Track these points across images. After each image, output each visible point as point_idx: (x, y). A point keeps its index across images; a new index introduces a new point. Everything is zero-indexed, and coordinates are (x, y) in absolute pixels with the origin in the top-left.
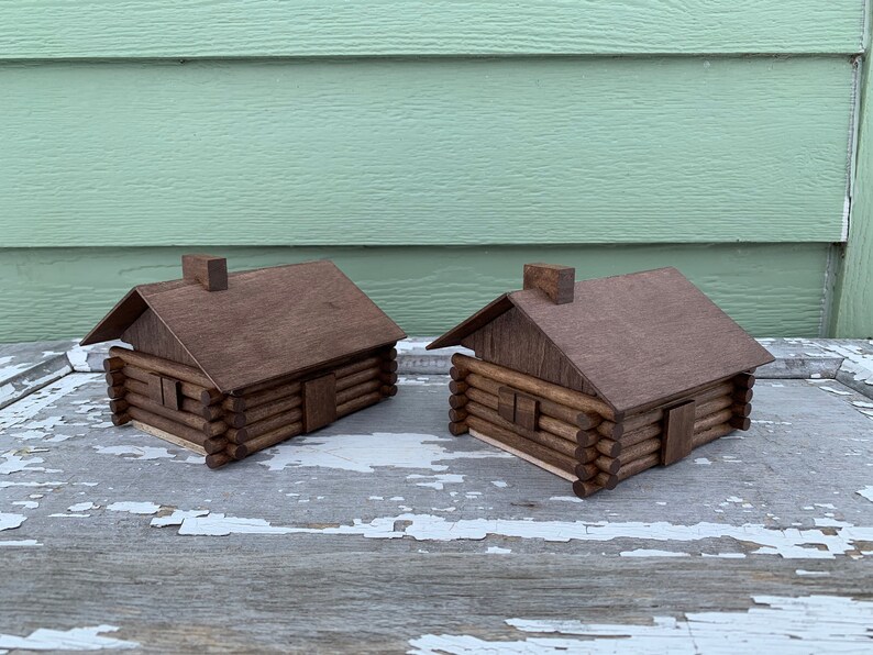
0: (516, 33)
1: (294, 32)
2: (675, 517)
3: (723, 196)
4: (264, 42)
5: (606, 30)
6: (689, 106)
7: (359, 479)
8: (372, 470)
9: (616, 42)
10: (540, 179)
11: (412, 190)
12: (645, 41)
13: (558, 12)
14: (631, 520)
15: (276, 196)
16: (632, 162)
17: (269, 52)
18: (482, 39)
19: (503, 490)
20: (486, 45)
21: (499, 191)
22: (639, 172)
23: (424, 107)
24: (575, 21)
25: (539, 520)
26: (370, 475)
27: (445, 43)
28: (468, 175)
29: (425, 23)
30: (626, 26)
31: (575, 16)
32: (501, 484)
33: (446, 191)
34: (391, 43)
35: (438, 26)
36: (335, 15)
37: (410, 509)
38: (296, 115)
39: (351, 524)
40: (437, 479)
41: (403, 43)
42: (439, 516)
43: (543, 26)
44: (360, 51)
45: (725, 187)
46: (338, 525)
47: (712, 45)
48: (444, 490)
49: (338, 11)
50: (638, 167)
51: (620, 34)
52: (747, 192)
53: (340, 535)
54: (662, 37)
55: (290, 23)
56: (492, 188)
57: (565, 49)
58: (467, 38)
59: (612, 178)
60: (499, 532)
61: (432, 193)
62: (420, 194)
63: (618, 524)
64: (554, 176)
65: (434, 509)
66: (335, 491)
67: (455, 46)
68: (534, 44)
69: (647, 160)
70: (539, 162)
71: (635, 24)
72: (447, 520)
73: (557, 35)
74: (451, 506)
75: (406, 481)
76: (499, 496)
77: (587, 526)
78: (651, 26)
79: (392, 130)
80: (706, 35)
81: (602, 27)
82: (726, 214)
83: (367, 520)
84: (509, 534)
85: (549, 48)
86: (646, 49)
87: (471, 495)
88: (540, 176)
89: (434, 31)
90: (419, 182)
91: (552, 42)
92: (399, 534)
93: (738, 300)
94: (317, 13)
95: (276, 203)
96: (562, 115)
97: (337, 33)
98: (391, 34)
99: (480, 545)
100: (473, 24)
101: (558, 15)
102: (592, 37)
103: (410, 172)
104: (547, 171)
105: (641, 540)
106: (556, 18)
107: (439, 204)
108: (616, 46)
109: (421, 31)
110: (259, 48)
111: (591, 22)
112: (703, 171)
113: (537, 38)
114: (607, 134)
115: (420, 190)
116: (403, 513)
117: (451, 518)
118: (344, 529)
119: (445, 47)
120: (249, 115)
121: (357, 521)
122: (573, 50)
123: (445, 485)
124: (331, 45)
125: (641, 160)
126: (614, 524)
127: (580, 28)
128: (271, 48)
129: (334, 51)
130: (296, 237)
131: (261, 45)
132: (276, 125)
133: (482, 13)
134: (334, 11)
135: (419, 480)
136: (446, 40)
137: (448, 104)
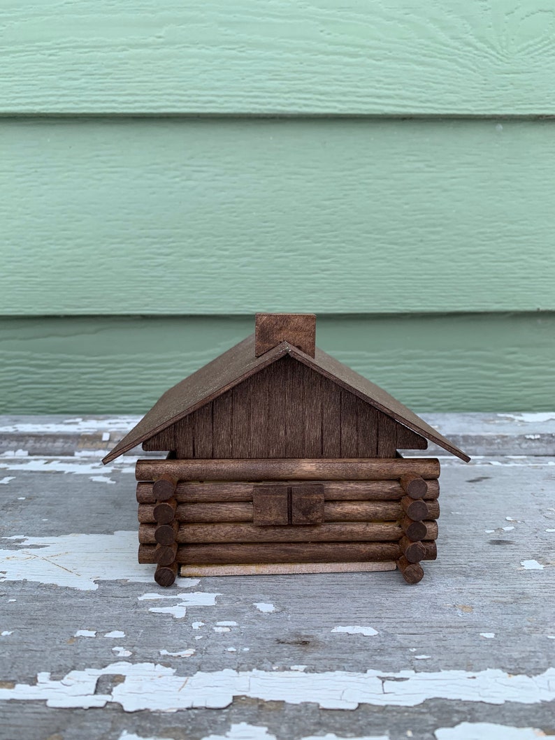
0: (300, 91)
1: (64, 88)
2: (511, 659)
3: (521, 263)
4: (32, 98)
5: (394, 89)
6: (481, 169)
7: (72, 601)
8: (97, 586)
9: (405, 102)
10: (328, 245)
11: (192, 256)
12: (435, 101)
13: (344, 71)
14: (448, 667)
15: (44, 262)
16: (426, 227)
17: (37, 109)
18: (264, 97)
19: (268, 618)
20: (269, 103)
21: (286, 257)
22: (433, 237)
23: (204, 169)
24: (361, 80)
25: (314, 670)
26: (90, 594)
27: (226, 102)
28: (252, 240)
29: (204, 80)
30: (415, 86)
31: (361, 75)
32: (266, 607)
33: (228, 257)
34: (168, 100)
35: (218, 84)
36: (109, 70)
37: (128, 654)
38: (68, 177)
39: (33, 681)
40: (180, 600)
41: (181, 101)
42: (167, 665)
43: (329, 85)
44: (135, 108)
45: (523, 253)
46: (11, 684)
47: (504, 106)
48: (185, 619)
49: (111, 66)
50: (433, 233)
51: (408, 94)
52: (545, 259)
53: (11, 701)
54: (453, 98)
55: (61, 78)
56: (278, 254)
57: (353, 109)
58: (248, 97)
59: (404, 244)
60: (252, 694)
61: (214, 259)
62: (202, 259)
63: (428, 675)
64: (343, 242)
65: (164, 652)
66: (32, 622)
67: (237, 105)
68: (320, 104)
69: (441, 225)
70: (327, 227)
71: (425, 83)
72: (178, 674)
73: (344, 94)
74: (189, 646)
75: (136, 605)
76: (261, 627)
77: (383, 679)
78: (442, 86)
79: (171, 193)
80: (498, 96)
81: (390, 87)
82: (526, 282)
83: (58, 673)
84: (266, 696)
85: (335, 107)
86: (437, 109)
87: (222, 627)
88: (329, 242)
89: (213, 89)
90: (201, 247)
91: (338, 101)
92: (100, 700)
93: (540, 373)
94: (89, 68)
95: (44, 269)
96: (350, 178)
97: (109, 90)
98: (168, 91)
99: (222, 718)
100: (255, 81)
101: (343, 74)
102: (379, 97)
103: (190, 237)
104: (336, 236)
105: (465, 703)
106: (342, 77)
107: (223, 270)
108: (404, 106)
109: (200, 89)
110: (27, 104)
111: (379, 81)
112: (500, 237)
113: (322, 97)
114: (398, 199)
115: (202, 255)
116: (117, 660)
117: (185, 669)
118: (22, 692)
119: (226, 105)
120: (17, 176)
121: (43, 677)
122: (360, 109)
123: (189, 610)
124: (104, 102)
125: (434, 226)
126: (422, 675)
127: (367, 87)
128: (39, 104)
129: (107, 108)
130: (67, 306)
131: (29, 100)
132: (46, 187)
133: (264, 71)
134: (108, 67)
135: (155, 603)
136: (226, 99)
137: (230, 166)
